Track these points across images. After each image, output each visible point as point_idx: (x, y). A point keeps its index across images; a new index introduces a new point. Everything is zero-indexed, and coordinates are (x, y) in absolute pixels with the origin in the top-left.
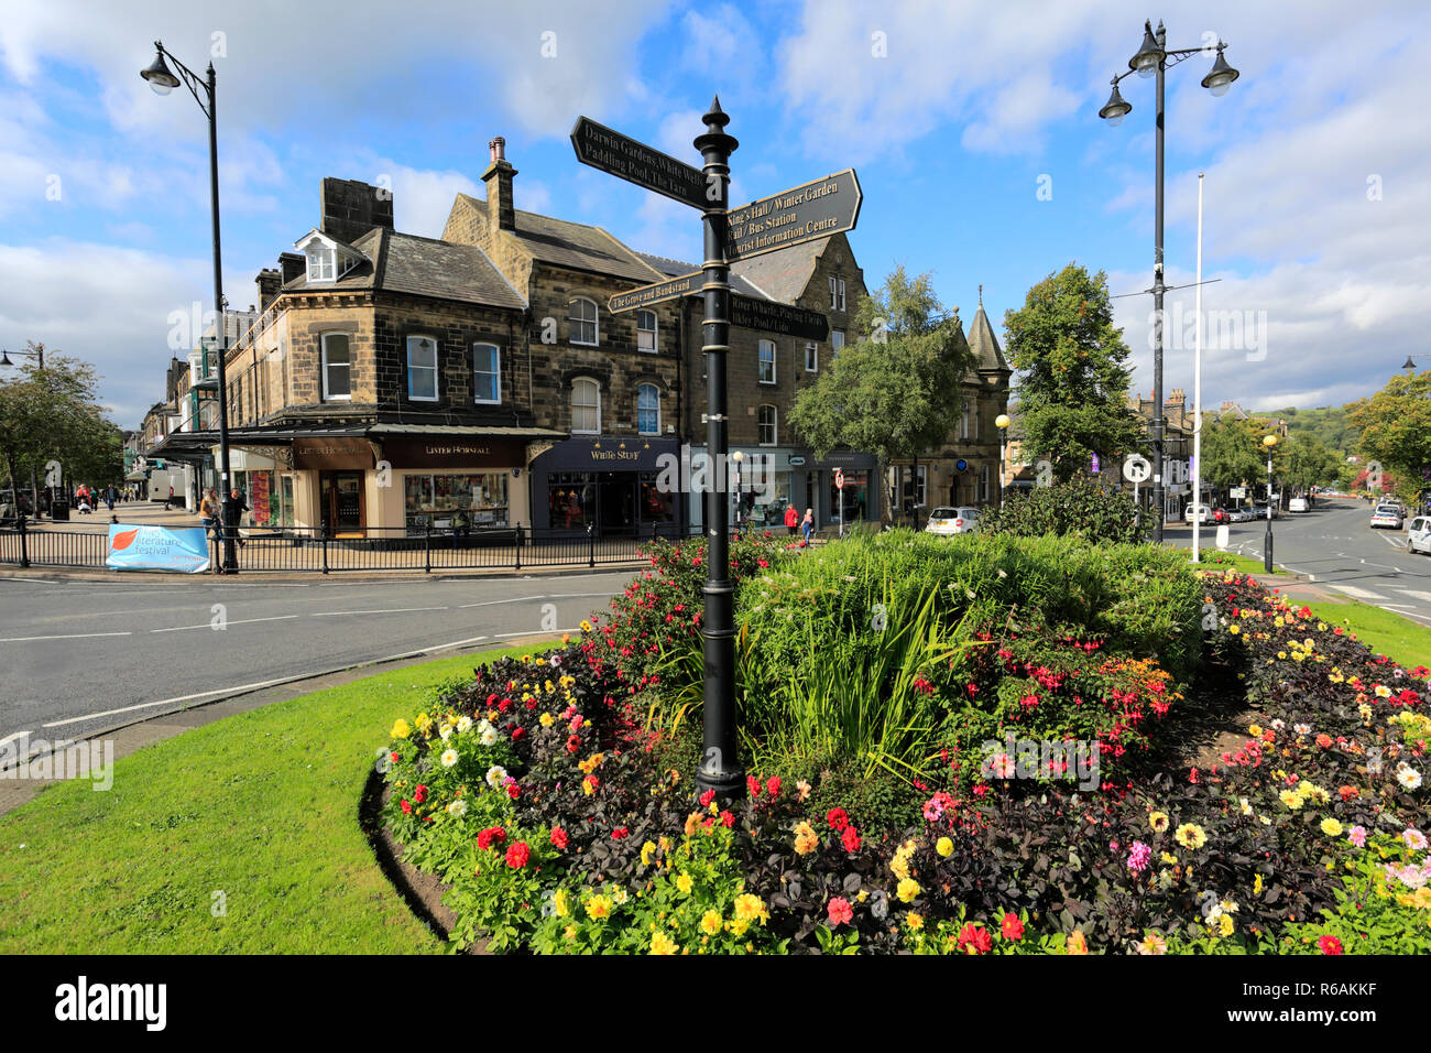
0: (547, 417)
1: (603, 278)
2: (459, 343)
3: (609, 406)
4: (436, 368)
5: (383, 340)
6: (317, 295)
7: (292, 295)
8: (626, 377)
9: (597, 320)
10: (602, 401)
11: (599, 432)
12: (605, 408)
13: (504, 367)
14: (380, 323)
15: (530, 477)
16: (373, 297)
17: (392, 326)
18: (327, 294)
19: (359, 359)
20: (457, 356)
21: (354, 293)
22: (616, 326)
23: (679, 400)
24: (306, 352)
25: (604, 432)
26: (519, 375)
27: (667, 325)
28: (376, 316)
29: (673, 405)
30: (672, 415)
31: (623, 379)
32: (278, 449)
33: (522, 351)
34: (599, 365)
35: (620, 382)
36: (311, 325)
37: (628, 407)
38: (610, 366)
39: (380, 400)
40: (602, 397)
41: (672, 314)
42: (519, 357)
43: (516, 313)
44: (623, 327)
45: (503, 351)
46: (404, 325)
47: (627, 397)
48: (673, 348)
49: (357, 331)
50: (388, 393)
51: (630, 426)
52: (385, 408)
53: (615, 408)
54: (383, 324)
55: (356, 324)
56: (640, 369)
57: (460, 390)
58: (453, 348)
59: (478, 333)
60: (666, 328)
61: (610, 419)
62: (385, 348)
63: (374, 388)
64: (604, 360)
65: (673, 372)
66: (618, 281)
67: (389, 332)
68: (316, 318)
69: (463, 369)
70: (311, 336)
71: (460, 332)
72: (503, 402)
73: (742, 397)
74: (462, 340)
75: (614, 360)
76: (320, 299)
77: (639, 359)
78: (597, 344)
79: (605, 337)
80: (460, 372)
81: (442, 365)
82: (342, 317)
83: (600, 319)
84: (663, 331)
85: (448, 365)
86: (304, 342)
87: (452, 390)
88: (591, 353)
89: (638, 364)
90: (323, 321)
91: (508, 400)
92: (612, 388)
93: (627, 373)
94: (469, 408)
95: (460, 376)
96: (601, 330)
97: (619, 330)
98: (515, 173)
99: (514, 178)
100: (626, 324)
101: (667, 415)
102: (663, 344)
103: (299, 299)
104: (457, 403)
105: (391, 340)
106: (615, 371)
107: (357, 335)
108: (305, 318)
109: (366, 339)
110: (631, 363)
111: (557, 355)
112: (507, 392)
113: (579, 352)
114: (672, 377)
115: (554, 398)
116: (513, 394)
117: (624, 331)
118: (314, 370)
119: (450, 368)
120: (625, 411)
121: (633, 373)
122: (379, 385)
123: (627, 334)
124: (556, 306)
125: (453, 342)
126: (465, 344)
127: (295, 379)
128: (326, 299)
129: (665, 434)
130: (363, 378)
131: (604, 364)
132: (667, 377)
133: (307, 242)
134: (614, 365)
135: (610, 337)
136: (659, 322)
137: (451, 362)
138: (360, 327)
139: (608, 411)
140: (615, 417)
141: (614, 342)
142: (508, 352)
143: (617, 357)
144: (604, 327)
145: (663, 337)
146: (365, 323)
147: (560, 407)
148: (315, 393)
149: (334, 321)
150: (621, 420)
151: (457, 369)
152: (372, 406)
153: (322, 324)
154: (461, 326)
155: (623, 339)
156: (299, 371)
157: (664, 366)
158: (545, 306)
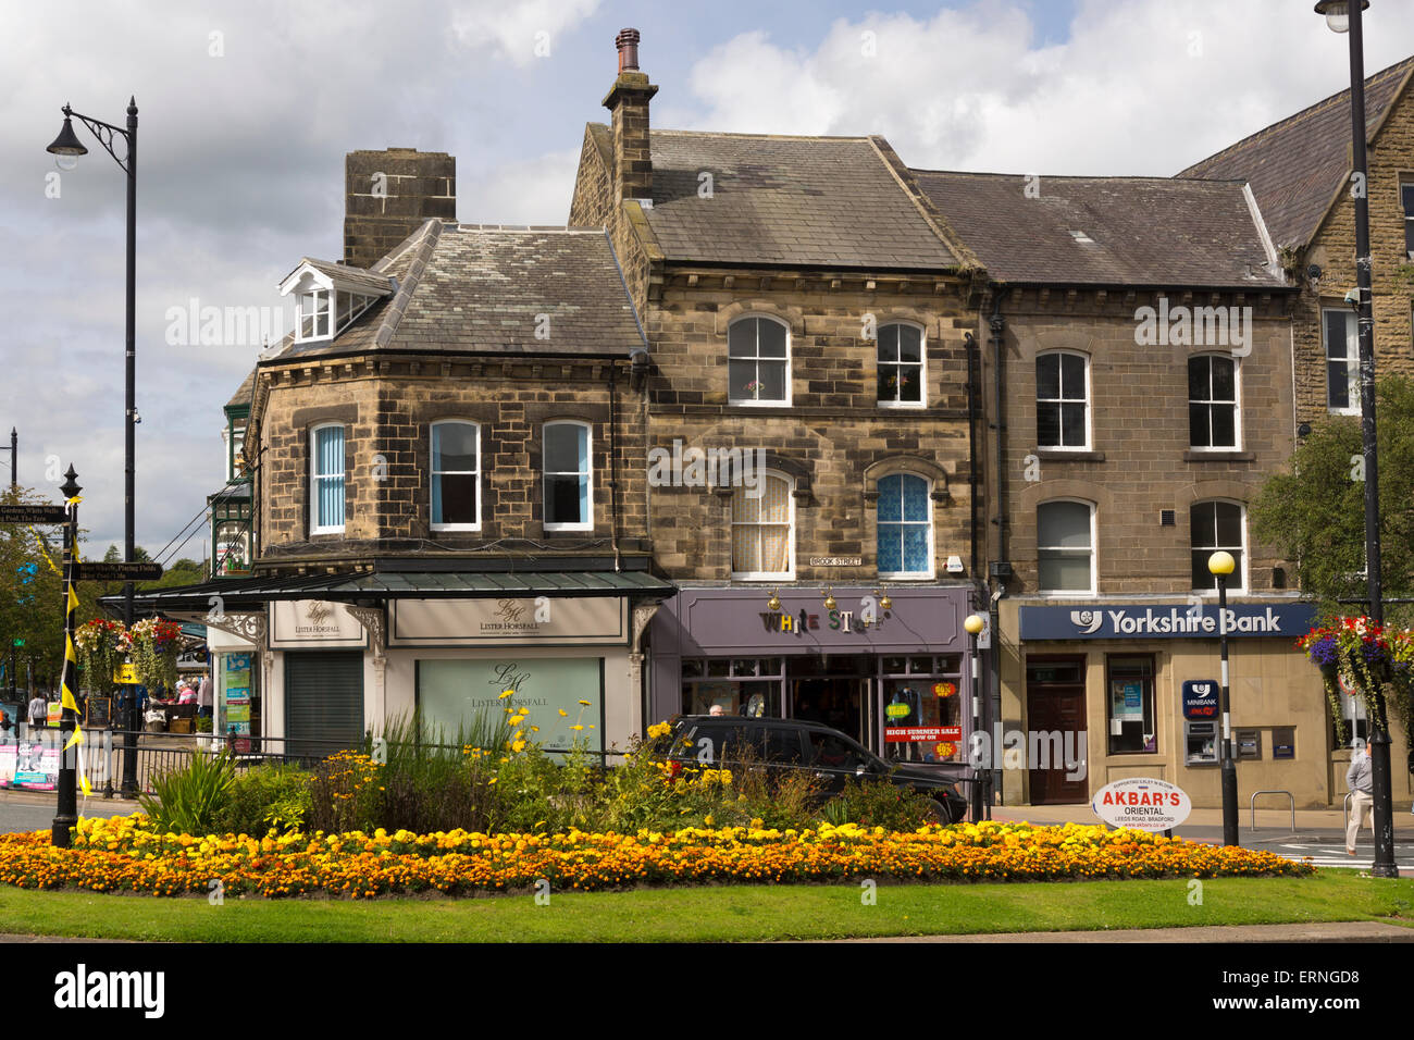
0: (680, 550)
1: (796, 276)
2: (516, 426)
3: (811, 523)
4: (478, 472)
5: (392, 432)
6: (303, 365)
7: (272, 369)
8: (851, 463)
9: (789, 357)
10: (797, 514)
11: (791, 576)
12: (803, 528)
13: (598, 461)
14: (385, 406)
15: (644, 663)
16: (376, 364)
17: (405, 408)
18: (316, 364)
19: (357, 466)
20: (516, 449)
21: (351, 360)
22: (827, 364)
23: (976, 502)
24: (288, 458)
25: (801, 576)
26: (626, 475)
27: (947, 347)
28: (382, 394)
29: (963, 512)
30: (960, 536)
31: (842, 468)
32: (243, 617)
33: (632, 430)
34: (789, 444)
35: (836, 474)
36: (297, 414)
37: (853, 524)
38: (813, 444)
39: (383, 532)
40: (798, 506)
41: (957, 325)
42: (629, 441)
43: (618, 363)
44: (843, 364)
45: (598, 435)
46: (424, 405)
47: (852, 504)
48: (960, 394)
49: (355, 421)
50: (395, 521)
51: (858, 562)
52: (395, 545)
53: (824, 526)
54: (392, 406)
55: (354, 408)
56: (882, 443)
57: (517, 508)
58: (507, 436)
59: (552, 405)
60: (944, 355)
61: (813, 549)
62: (394, 445)
63: (374, 513)
64: (800, 433)
65: (962, 445)
66: (828, 276)
67: (401, 419)
68: (303, 403)
69: (523, 472)
70: (295, 433)
71: (518, 407)
72: (596, 526)
73: (1143, 487)
74: (522, 421)
75: (822, 432)
76: (308, 372)
77: (880, 426)
78: (787, 403)
79: (805, 386)
80: (517, 477)
81: (486, 468)
82: (337, 399)
83: (796, 352)
84: (938, 362)
85: (497, 466)
86: (287, 441)
87: (503, 509)
88: (773, 422)
89: (877, 434)
90: (312, 406)
91: (604, 522)
92: (817, 487)
93: (852, 455)
94: (533, 540)
95: (519, 484)
96: (796, 375)
97: (835, 371)
98: (652, 92)
99: (652, 102)
100: (849, 357)
101: (947, 537)
102: (937, 388)
103: (281, 373)
104: (512, 533)
105: (405, 432)
106: (825, 453)
107: (356, 426)
108: (290, 404)
109: (365, 433)
110: (862, 435)
111: (700, 432)
112: (603, 507)
113: (748, 422)
114: (956, 455)
115: (695, 513)
116: (617, 510)
117: (846, 371)
118: (298, 488)
119: (500, 471)
120: (846, 532)
121: (866, 454)
122: (382, 508)
123: (853, 375)
124: (702, 338)
125: (507, 426)
126: (527, 427)
127: (274, 503)
128: (317, 372)
129: (943, 575)
130: (362, 498)
131: (800, 441)
132: (947, 455)
133: (295, 280)
134: (821, 439)
135: (813, 387)
136: (928, 344)
137: (502, 461)
138: (360, 413)
139: (808, 533)
140: (824, 545)
141: (823, 396)
142: (606, 435)
143: (831, 426)
144: (801, 367)
145: (939, 374)
146: (365, 407)
147: (707, 530)
148: (298, 524)
149: (327, 405)
150: (836, 550)
151: (513, 471)
152: (374, 544)
153: (312, 410)
154: (522, 397)
155: (842, 387)
156: (280, 490)
157: (937, 434)
158: (678, 341)
